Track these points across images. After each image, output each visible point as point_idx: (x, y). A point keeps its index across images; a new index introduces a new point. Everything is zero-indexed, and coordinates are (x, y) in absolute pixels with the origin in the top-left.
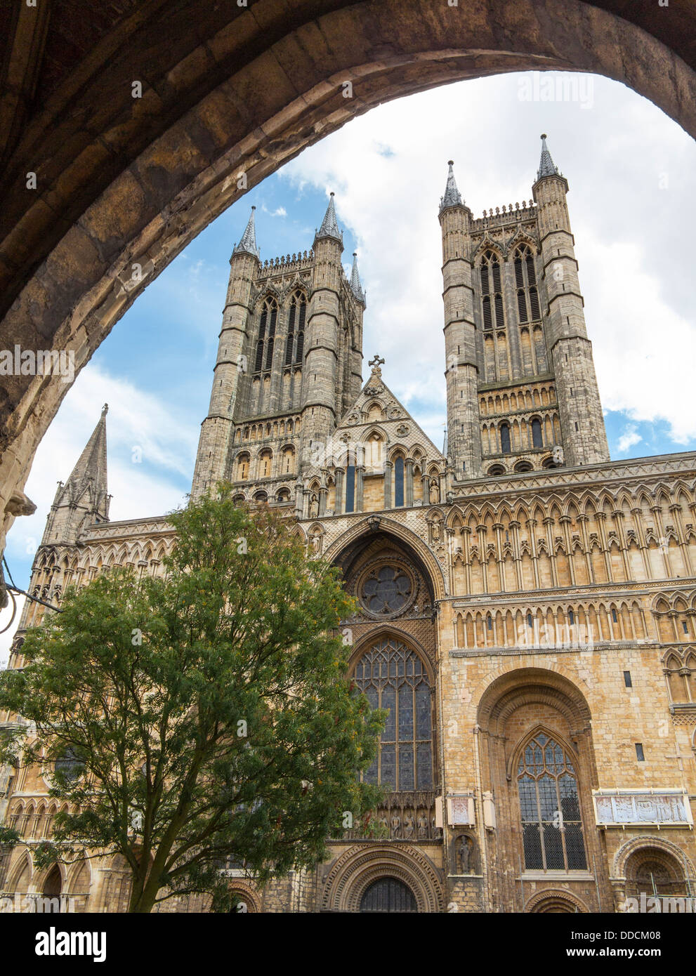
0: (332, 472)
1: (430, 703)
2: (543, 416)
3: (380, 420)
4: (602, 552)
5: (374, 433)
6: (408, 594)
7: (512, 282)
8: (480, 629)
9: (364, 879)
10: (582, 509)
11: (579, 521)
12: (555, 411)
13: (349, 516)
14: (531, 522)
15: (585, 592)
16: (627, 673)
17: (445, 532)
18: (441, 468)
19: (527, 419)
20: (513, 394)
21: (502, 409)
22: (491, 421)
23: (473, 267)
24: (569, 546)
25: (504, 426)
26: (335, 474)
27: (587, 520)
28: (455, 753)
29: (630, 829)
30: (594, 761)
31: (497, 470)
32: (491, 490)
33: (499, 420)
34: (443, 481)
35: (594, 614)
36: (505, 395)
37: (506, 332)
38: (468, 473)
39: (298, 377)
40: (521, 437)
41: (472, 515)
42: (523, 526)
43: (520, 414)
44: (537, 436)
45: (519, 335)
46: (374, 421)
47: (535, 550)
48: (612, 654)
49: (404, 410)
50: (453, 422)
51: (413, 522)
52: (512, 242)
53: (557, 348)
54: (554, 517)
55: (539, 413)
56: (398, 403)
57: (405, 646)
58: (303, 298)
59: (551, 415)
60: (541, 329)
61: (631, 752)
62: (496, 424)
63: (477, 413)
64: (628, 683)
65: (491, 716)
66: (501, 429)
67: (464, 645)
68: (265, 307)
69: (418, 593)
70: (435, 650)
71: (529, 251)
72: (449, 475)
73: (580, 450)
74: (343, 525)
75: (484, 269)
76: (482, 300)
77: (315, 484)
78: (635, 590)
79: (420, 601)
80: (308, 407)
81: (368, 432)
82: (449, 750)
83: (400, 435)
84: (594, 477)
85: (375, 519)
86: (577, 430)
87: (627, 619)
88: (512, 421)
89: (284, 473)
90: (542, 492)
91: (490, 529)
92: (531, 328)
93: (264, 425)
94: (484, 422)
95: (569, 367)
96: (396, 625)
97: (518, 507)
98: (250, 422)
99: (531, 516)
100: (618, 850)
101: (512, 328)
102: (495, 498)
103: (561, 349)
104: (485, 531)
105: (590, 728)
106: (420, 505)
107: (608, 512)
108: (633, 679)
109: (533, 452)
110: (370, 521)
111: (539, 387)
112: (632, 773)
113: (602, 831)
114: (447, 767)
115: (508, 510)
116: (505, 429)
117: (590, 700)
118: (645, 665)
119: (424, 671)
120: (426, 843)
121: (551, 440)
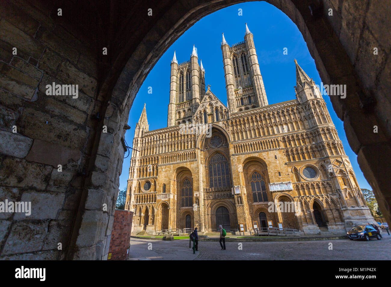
1: (228, 167)
2: (251, 96)
3: (211, 100)
4: (268, 127)
5: (210, 104)
6: (221, 142)
7: (241, 63)
8: (239, 148)
9: (217, 206)
10: (262, 117)
11: (261, 120)
15: (264, 137)
16: (276, 156)
17: (229, 126)
18: (227, 111)
19: (247, 97)
22: (238, 98)
23: (231, 60)
24: (259, 127)
26: (201, 115)
28: (235, 178)
29: (278, 191)
30: (269, 177)
31: (241, 110)
32: (240, 115)
33: (240, 98)
34: (227, 114)
35: (266, 143)
37: (240, 76)
38: (233, 111)
39: (190, 92)
40: (246, 101)
41: (235, 121)
42: (248, 123)
43: (245, 96)
44: (250, 100)
45: (244, 76)
46: (209, 101)
47: (251, 129)
48: (271, 152)
50: (229, 99)
51: (221, 125)
52: (240, 52)
53: (253, 78)
57: (221, 154)
58: (189, 72)
59: (253, 95)
60: (249, 74)
61: (277, 174)
63: (234, 96)
67: (236, 153)
68: (180, 76)
69: (223, 141)
70: (229, 154)
71: (245, 54)
72: (229, 112)
73: (261, 103)
75: (233, 60)
76: (233, 68)
77: (197, 118)
78: (276, 136)
79: (224, 143)
80: (193, 99)
81: (208, 104)
83: (216, 104)
84: (265, 109)
86: (260, 98)
87: (275, 143)
88: (243, 98)
89: (189, 115)
90: (252, 114)
91: (240, 124)
92: (246, 74)
93: (183, 104)
94: (237, 98)
95: (256, 83)
96: (219, 149)
97: (246, 118)
98: (180, 104)
99: (250, 120)
100: (276, 197)
101: (241, 74)
102: (241, 117)
105: (267, 169)
106: (223, 120)
108: (277, 157)
109: (249, 105)
111: (249, 88)
112: (278, 179)
113: (271, 192)
114: (234, 181)
116: (242, 100)
117: (267, 163)
118: (280, 154)
119: (227, 159)
120: (230, 198)
121: (253, 101)
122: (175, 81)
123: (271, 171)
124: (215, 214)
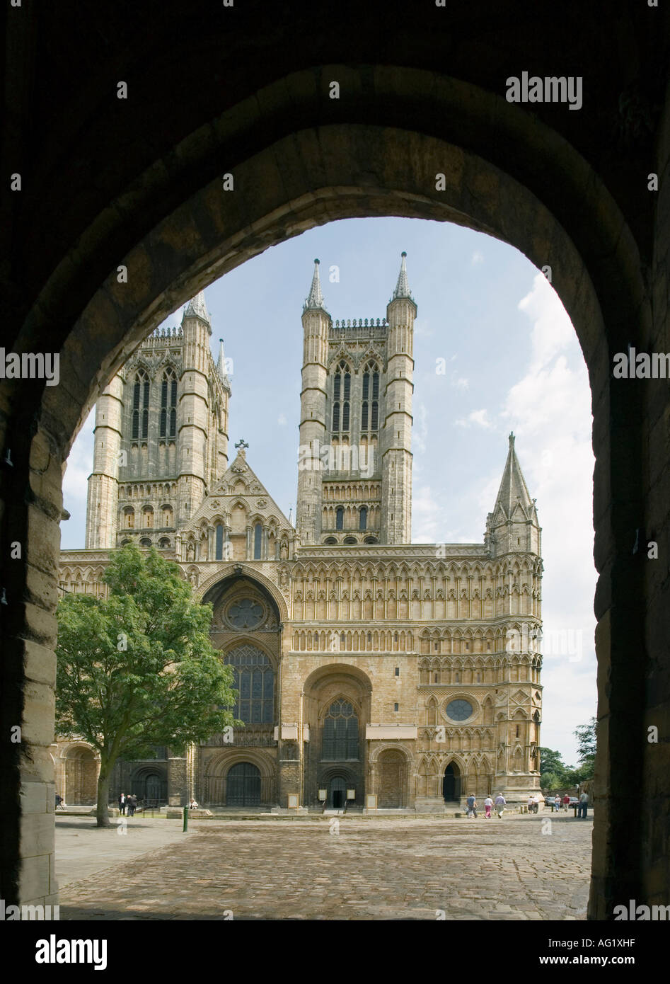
0: (205, 530)
1: (273, 680)
2: (369, 507)
3: (244, 493)
4: (395, 600)
5: (239, 503)
6: (261, 617)
7: (359, 394)
8: (310, 641)
9: (230, 763)
10: (387, 573)
11: (384, 581)
12: (378, 504)
13: (218, 563)
14: (352, 578)
15: (380, 624)
16: (397, 670)
17: (290, 579)
18: (291, 535)
19: (357, 507)
20: (349, 487)
21: (340, 497)
22: (330, 505)
23: (328, 374)
24: (375, 596)
25: (340, 510)
26: (208, 531)
27: (389, 580)
28: (288, 705)
29: (384, 740)
30: (370, 711)
31: (331, 541)
32: (326, 555)
33: (336, 505)
34: (291, 545)
35: (383, 636)
36: (343, 487)
37: (350, 437)
38: (310, 541)
39: (172, 448)
40: (351, 520)
41: (311, 570)
42: (345, 580)
43: (353, 503)
44: (363, 519)
45: (360, 440)
46: (239, 493)
47: (352, 596)
48: (390, 659)
49: (264, 488)
50: (301, 503)
51: (267, 572)
52: (365, 356)
53: (387, 456)
54: (368, 576)
55: (367, 504)
56: (259, 482)
57: (258, 648)
58: (174, 376)
59: (375, 506)
60: (377, 439)
61: (393, 707)
62: (334, 508)
63: (320, 497)
64: (397, 674)
65: (312, 688)
66: (337, 512)
67: (298, 649)
68: (137, 379)
69: (268, 617)
70: (279, 651)
71: (376, 368)
72: (297, 541)
73: (392, 533)
74: (214, 569)
75: (338, 377)
76: (333, 405)
77: (191, 537)
78: (411, 625)
79: (269, 622)
80: (183, 475)
81: (234, 502)
82: (285, 704)
83: (260, 507)
84: (400, 554)
85: (239, 567)
86: (392, 519)
87: (403, 640)
88: (346, 507)
89: (165, 526)
90: (361, 560)
91: (322, 580)
92: (369, 436)
93: (145, 486)
94: (326, 505)
95: (394, 472)
96: (253, 635)
97: (343, 567)
98: (131, 483)
99: (352, 575)
100: (375, 750)
101: (354, 433)
102: (328, 560)
103: (389, 456)
104: (318, 581)
105: (370, 695)
106: (274, 559)
107: (403, 576)
108: (400, 672)
109: (358, 532)
110: (235, 567)
111: (369, 484)
112: (390, 716)
113: (369, 741)
114: (282, 712)
115: (336, 569)
116: (340, 512)
117: (373, 682)
118: (408, 665)
119: (270, 663)
120: (268, 747)
121: (373, 524)
122: (118, 396)
123: (379, 698)
124: (225, 774)
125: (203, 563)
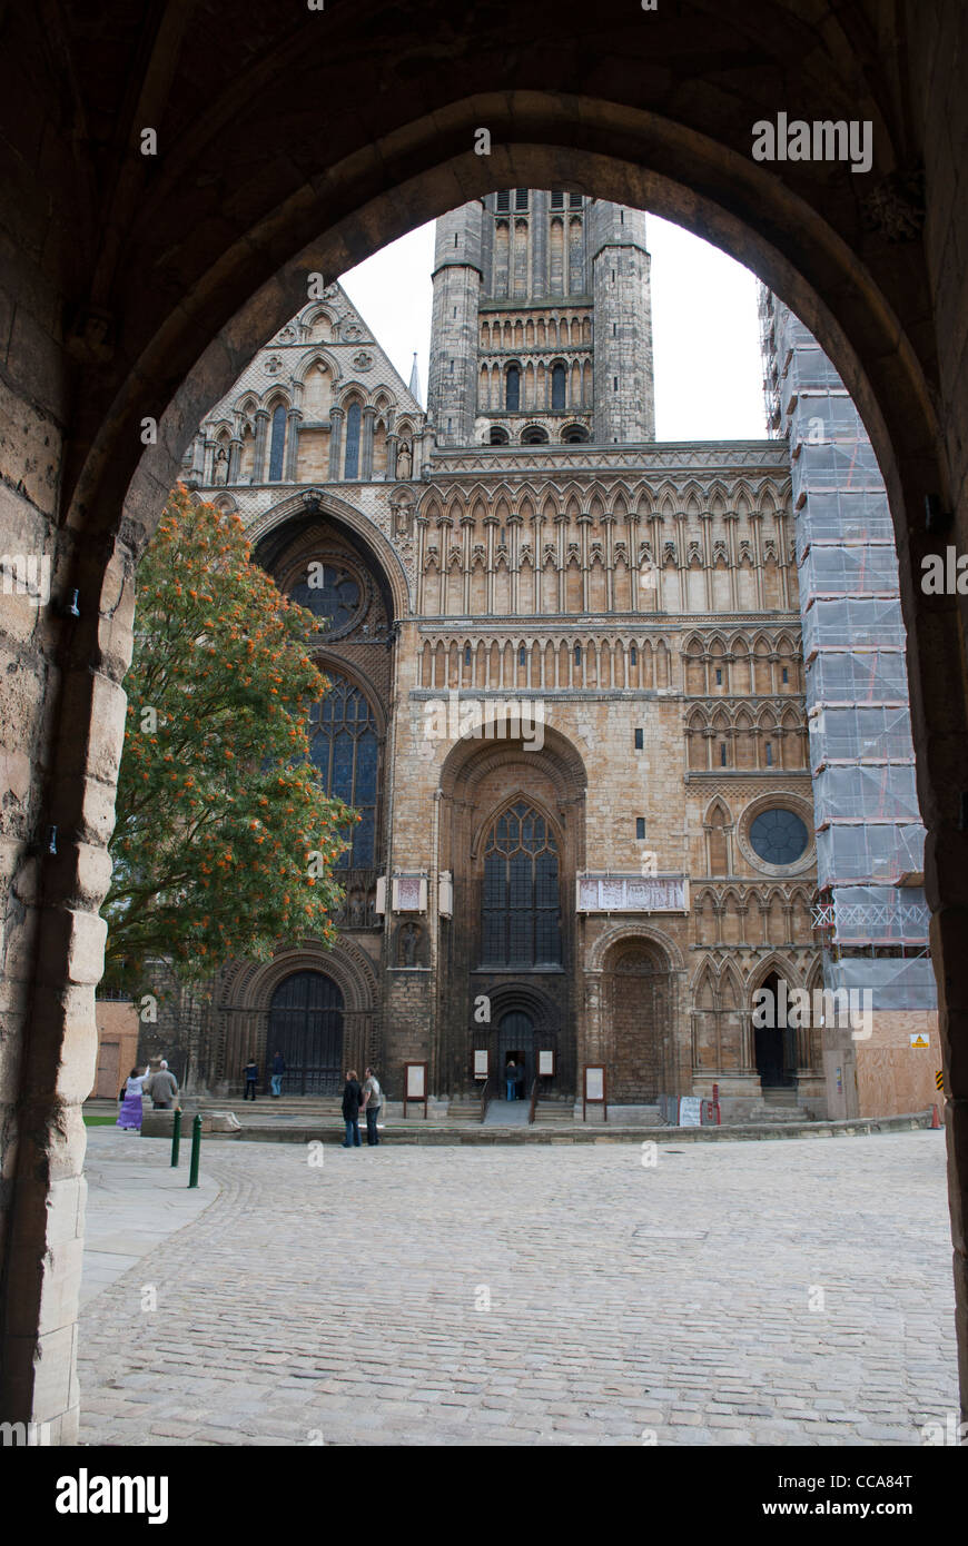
0: (251, 417)
1: (376, 758)
2: (570, 361)
3: (328, 340)
4: (628, 569)
5: (319, 361)
6: (356, 607)
8: (454, 663)
9: (276, 972)
10: (609, 506)
11: (603, 523)
12: (587, 355)
13: (274, 487)
14: (538, 519)
15: (600, 622)
16: (639, 732)
17: (415, 523)
18: (417, 426)
19: (547, 363)
20: (530, 321)
21: (512, 343)
22: (494, 360)
24: (586, 558)
25: (513, 370)
26: (256, 420)
27: (614, 522)
28: (407, 824)
29: (616, 915)
30: (584, 837)
31: (499, 437)
32: (487, 466)
33: (506, 359)
34: (418, 446)
35: (607, 653)
36: (519, 322)
37: (530, 221)
38: (455, 436)
40: (535, 390)
41: (456, 501)
42: (526, 523)
43: (538, 354)
44: (558, 388)
45: (549, 229)
46: (319, 341)
47: (539, 559)
48: (622, 706)
49: (367, 329)
50: (438, 356)
51: (370, 505)
53: (601, 259)
54: (570, 514)
55: (565, 356)
56: (359, 318)
57: (346, 679)
59: (582, 361)
60: (581, 224)
61: (631, 828)
62: (501, 365)
63: (475, 344)
64: (639, 744)
65: (457, 779)
66: (508, 374)
67: (430, 684)
69: (369, 607)
70: (390, 689)
72: (428, 438)
73: (617, 419)
74: (265, 500)
77: (224, 433)
78: (665, 625)
79: (372, 619)
81: (310, 359)
82: (400, 819)
83: (358, 368)
84: (630, 462)
85: (315, 495)
86: (616, 389)
87: (648, 663)
88: (524, 364)
90: (558, 477)
91: (479, 524)
92: (566, 220)
94: (485, 360)
95: (615, 291)
96: (335, 650)
97: (522, 495)
99: (539, 511)
100: (598, 940)
101: (538, 215)
102: (491, 479)
103: (607, 260)
104: (472, 526)
105: (583, 796)
106: (382, 479)
107: (644, 514)
108: (645, 738)
109: (550, 415)
110: (306, 497)
111: (569, 315)
112: (628, 852)
113: (583, 916)
114: (394, 840)
115: (508, 498)
116: (513, 374)
117: (588, 764)
118: (662, 722)
119: (371, 716)
120: (360, 931)
121: (578, 399)
123: (602, 806)
124: (264, 1004)
125: (243, 488)
